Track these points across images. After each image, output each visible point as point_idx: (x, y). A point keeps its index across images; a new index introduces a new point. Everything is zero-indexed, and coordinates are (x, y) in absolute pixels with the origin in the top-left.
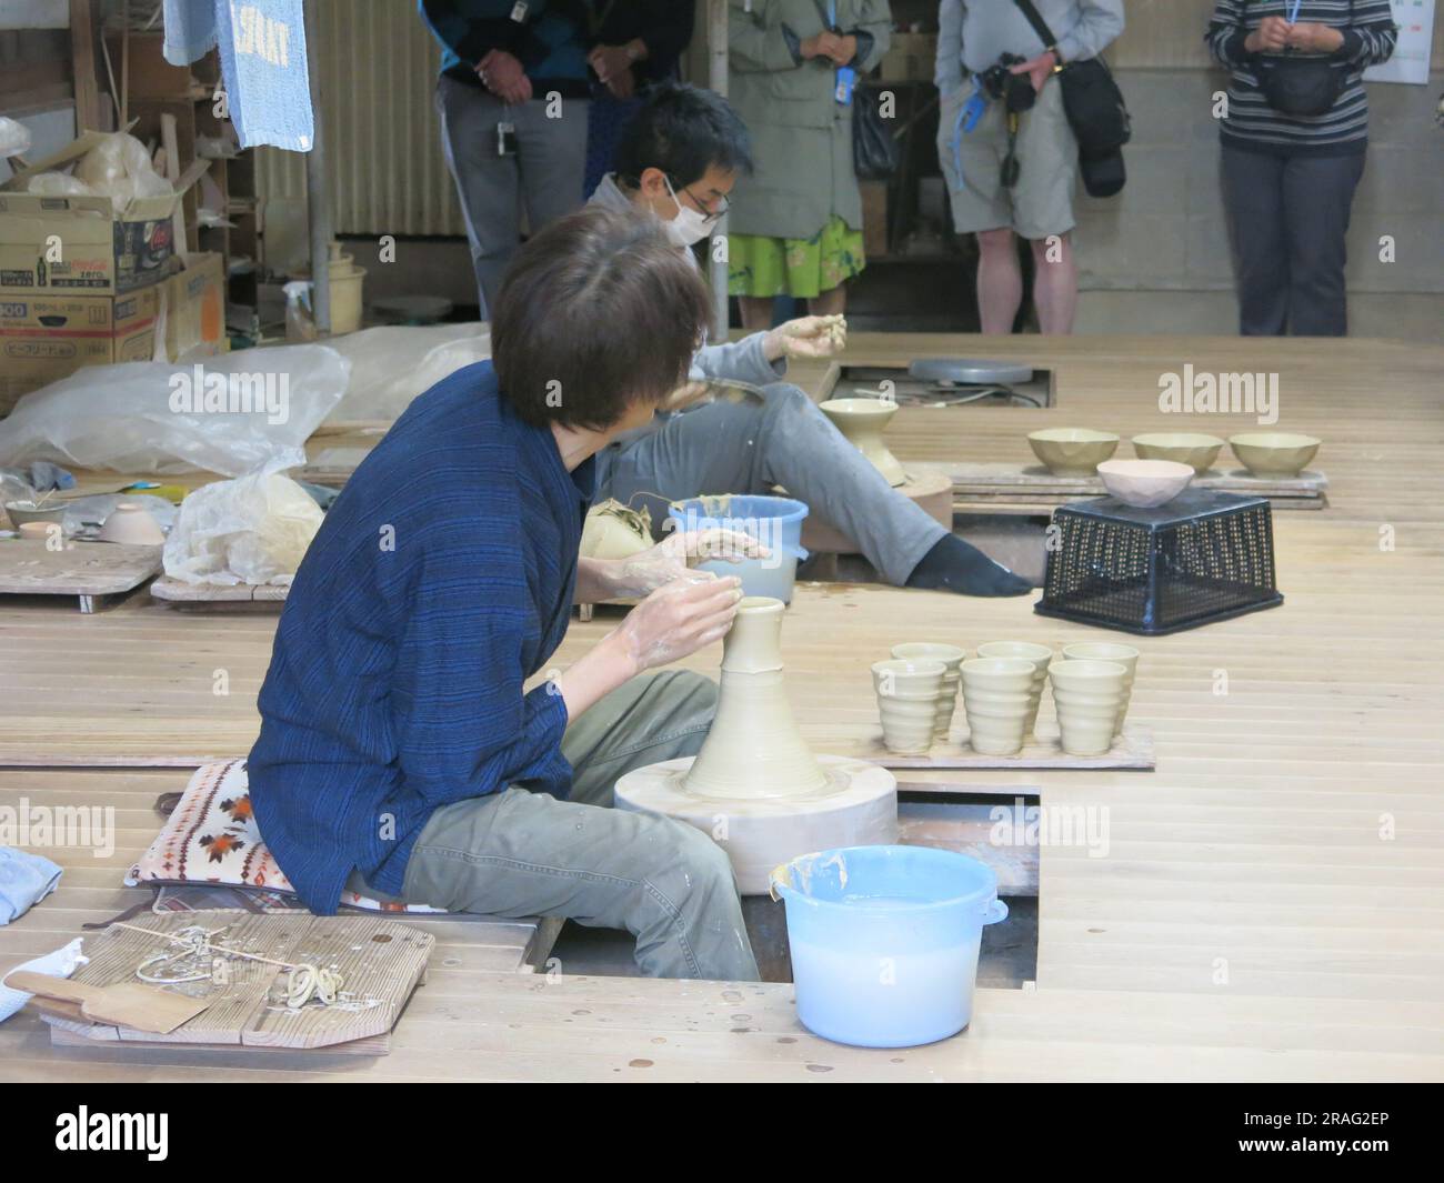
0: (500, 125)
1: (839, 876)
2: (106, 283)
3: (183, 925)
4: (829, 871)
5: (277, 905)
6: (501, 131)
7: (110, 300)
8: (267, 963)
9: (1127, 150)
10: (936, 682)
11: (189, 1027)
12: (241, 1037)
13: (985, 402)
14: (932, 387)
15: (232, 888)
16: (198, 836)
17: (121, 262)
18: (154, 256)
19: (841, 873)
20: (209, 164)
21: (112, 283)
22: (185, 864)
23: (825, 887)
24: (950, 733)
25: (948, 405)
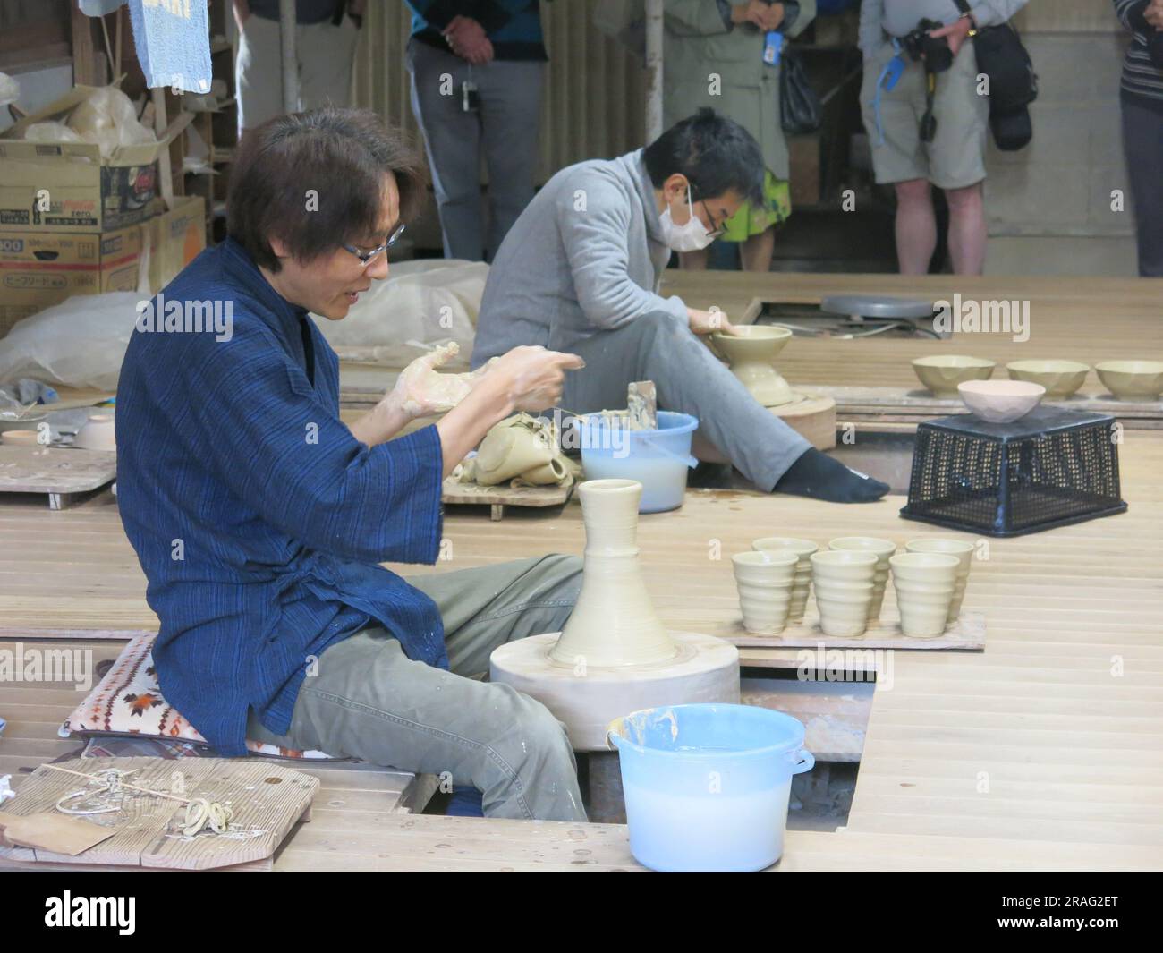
0: (464, 84)
1: (670, 728)
2: (94, 222)
3: (102, 768)
4: (661, 726)
5: (189, 754)
6: (465, 89)
7: (97, 237)
8: (171, 799)
9: (1034, 107)
10: (789, 570)
11: (96, 850)
12: (140, 860)
13: (889, 334)
14: (843, 322)
15: (150, 739)
16: (123, 694)
17: (107, 202)
18: (138, 198)
19: (673, 727)
20: (192, 116)
21: (99, 221)
22: (110, 717)
23: (657, 738)
24: (805, 618)
25: (854, 337)
